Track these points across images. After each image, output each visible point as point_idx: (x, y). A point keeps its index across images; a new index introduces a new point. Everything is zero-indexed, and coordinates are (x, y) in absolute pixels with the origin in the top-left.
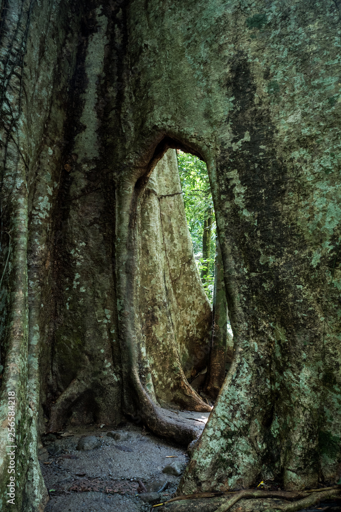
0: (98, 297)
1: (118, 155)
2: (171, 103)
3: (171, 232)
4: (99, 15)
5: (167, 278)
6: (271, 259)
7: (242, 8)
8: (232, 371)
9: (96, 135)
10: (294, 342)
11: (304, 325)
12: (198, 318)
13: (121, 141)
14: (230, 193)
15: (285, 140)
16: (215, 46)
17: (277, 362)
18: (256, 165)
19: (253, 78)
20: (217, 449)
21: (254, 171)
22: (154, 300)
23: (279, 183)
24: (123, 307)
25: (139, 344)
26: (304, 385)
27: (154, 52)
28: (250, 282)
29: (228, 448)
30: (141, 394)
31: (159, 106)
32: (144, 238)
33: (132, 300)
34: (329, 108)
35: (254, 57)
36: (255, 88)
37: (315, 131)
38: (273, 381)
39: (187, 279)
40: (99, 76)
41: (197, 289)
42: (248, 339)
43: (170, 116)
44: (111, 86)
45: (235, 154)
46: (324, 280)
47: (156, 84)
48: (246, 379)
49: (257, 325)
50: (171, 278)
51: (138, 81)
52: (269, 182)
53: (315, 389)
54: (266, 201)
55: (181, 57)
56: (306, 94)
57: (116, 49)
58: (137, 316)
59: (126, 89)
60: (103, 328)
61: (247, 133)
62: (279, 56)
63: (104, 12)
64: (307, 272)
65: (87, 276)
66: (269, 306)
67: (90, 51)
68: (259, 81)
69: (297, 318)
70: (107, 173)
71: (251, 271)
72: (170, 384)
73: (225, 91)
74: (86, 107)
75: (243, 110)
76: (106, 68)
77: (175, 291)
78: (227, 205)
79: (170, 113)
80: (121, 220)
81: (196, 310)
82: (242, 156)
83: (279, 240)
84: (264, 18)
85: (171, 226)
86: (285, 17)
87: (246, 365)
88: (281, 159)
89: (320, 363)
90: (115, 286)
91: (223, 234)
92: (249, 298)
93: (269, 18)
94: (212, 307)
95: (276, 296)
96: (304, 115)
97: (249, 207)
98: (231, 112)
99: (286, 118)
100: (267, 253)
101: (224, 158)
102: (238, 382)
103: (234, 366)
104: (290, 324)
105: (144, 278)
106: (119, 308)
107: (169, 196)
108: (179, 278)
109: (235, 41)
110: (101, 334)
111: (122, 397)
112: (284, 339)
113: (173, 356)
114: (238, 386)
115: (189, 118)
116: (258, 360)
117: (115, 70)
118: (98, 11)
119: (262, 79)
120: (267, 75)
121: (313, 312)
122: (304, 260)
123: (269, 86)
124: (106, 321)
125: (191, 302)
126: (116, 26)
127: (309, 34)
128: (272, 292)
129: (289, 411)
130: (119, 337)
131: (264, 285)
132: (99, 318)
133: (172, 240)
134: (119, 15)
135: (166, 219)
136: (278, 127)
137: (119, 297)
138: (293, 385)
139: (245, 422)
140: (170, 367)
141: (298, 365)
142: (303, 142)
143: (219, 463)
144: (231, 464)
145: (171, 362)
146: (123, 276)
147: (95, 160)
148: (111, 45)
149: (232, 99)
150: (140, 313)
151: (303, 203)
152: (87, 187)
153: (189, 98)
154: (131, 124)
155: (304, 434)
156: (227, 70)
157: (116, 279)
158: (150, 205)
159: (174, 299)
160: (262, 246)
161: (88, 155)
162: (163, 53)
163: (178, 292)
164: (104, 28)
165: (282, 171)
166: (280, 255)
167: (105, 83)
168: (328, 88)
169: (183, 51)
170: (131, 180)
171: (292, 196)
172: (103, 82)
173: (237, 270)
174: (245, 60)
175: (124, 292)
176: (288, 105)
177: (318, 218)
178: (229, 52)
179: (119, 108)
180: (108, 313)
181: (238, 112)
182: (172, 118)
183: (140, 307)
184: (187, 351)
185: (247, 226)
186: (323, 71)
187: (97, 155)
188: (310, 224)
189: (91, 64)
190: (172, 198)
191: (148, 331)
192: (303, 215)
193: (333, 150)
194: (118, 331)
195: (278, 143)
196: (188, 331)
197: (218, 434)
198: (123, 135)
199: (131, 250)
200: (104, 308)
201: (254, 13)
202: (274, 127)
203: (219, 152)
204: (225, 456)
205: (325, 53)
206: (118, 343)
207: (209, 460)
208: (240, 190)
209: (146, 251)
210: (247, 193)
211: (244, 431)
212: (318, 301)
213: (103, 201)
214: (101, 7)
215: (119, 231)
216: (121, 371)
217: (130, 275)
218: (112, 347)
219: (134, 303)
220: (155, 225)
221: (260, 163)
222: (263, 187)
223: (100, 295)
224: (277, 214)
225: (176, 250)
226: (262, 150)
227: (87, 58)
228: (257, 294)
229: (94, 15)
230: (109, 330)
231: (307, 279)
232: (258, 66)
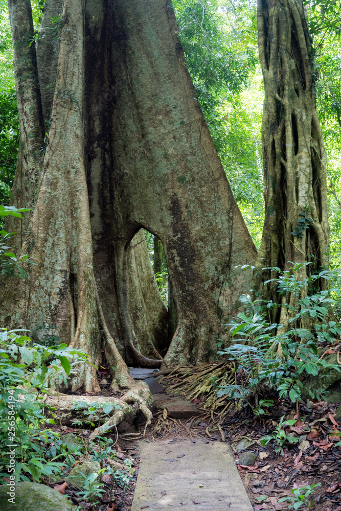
0: (109, 307)
1: (114, 231)
2: (143, 210)
3: (141, 266)
4: (96, 148)
5: (141, 294)
6: (190, 287)
7: (175, 171)
8: (177, 331)
9: (100, 219)
10: (199, 319)
11: (202, 312)
12: (159, 317)
13: (115, 223)
14: (173, 259)
15: (195, 237)
16: (163, 188)
17: (194, 327)
18: (183, 248)
19: (181, 208)
20: (172, 356)
21: (183, 251)
22: (136, 306)
23: (192, 256)
24: (123, 311)
25: (131, 330)
26: (202, 333)
27: (132, 178)
28: (182, 297)
29: (176, 356)
30: (136, 352)
31: (137, 210)
32: (129, 274)
33: (126, 307)
34: (210, 226)
35: (181, 198)
36: (182, 213)
37: (205, 235)
38: (192, 334)
39: (151, 293)
40: (99, 184)
41: (158, 298)
42: (182, 319)
43: (143, 217)
44: (106, 189)
45: (174, 243)
46: (209, 295)
47: (134, 197)
48: (182, 333)
49: (186, 313)
50: (142, 293)
51: (123, 191)
52: (189, 256)
53: (206, 334)
54: (188, 264)
55: (147, 187)
56: (202, 218)
57: (106, 167)
58: (129, 315)
59: (115, 193)
60: (113, 323)
61: (179, 233)
62: (191, 198)
63: (99, 145)
64: (204, 292)
65: (102, 296)
66: (190, 306)
67: (93, 170)
68: (183, 209)
69: (200, 310)
70: (108, 241)
71: (183, 292)
72: (147, 352)
73: (169, 212)
74: (93, 203)
75: (177, 223)
76: (102, 179)
77: (145, 300)
78: (172, 265)
79: (143, 215)
80: (119, 267)
81: (158, 312)
82: (178, 244)
83: (193, 280)
84: (185, 179)
85: (141, 262)
86: (193, 181)
87: (182, 329)
88: (193, 246)
89: (208, 325)
90: (117, 301)
91: (171, 277)
92: (182, 303)
93: (187, 179)
94: (168, 309)
95: (192, 302)
96: (202, 227)
97: (181, 266)
98: (172, 223)
99: (195, 227)
100: (189, 285)
101: (170, 244)
102: (179, 334)
103: (177, 329)
104: (197, 312)
105: (131, 295)
106: (121, 312)
107: (138, 244)
108: (147, 292)
109: (173, 188)
110: (112, 326)
111: (126, 356)
112: (196, 318)
113: (148, 337)
114: (179, 336)
115: (153, 221)
116: (186, 327)
117: (108, 180)
118: (95, 145)
119: (185, 208)
120: (187, 207)
121: (205, 307)
122: (202, 288)
123: (188, 212)
124: (114, 319)
125: (155, 306)
126: (106, 153)
127: (203, 192)
128: (191, 301)
129: (198, 343)
130: (121, 326)
131: (188, 298)
132: (111, 318)
133: (142, 270)
134: (107, 146)
135: (138, 257)
136: (192, 231)
137: (120, 306)
138: (199, 334)
139: (182, 349)
140: (147, 343)
141: (200, 326)
142: (202, 239)
143: (173, 360)
144: (178, 361)
145: (147, 340)
146: (122, 295)
147: (101, 233)
148: (104, 165)
149: (172, 217)
150: (130, 314)
151: (202, 265)
152: (98, 248)
153: (152, 210)
154: (121, 214)
155: (202, 349)
156: (170, 202)
157: (117, 297)
158: (131, 254)
159: (145, 306)
160: (187, 282)
161: (97, 231)
162: (137, 181)
163: (147, 301)
164: (99, 155)
165: (194, 251)
166: (193, 286)
167: (103, 188)
168: (210, 218)
169: (147, 184)
170: (123, 246)
171: (197, 261)
172: (101, 187)
173: (177, 292)
174: (177, 198)
175: (122, 303)
176: (195, 222)
177: (207, 271)
178: (170, 193)
179: (112, 203)
180: (115, 315)
181: (175, 223)
182: (144, 219)
183: (130, 311)
184: (153, 337)
185: (180, 274)
186: (208, 210)
187: (101, 230)
188: (204, 273)
189: (94, 178)
190: (140, 245)
191: (134, 323)
192: (202, 269)
193: (212, 244)
194: (121, 323)
195: (192, 239)
196: (154, 325)
197: (173, 352)
198: (116, 220)
199: (124, 281)
200: (112, 312)
201: (180, 175)
202: (190, 231)
203: (168, 241)
204: (175, 359)
205: (209, 202)
206: (121, 329)
207: (170, 359)
208: (177, 258)
209: (131, 281)
210: (180, 260)
211: (182, 351)
212: (208, 303)
213: (107, 255)
214: (97, 142)
215: (118, 272)
216: (124, 343)
217: (125, 294)
218: (118, 332)
219: (127, 309)
220: (134, 265)
221: (185, 248)
222: (186, 258)
223: (110, 306)
224: (192, 269)
225: (144, 276)
226: (186, 242)
227: (91, 174)
228: (185, 301)
229: (93, 148)
230: (116, 323)
231: (203, 295)
232: (183, 201)
